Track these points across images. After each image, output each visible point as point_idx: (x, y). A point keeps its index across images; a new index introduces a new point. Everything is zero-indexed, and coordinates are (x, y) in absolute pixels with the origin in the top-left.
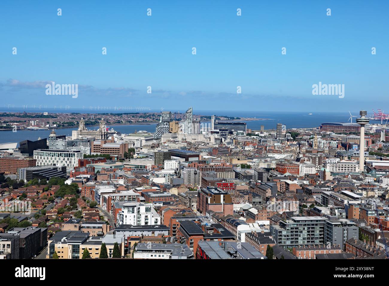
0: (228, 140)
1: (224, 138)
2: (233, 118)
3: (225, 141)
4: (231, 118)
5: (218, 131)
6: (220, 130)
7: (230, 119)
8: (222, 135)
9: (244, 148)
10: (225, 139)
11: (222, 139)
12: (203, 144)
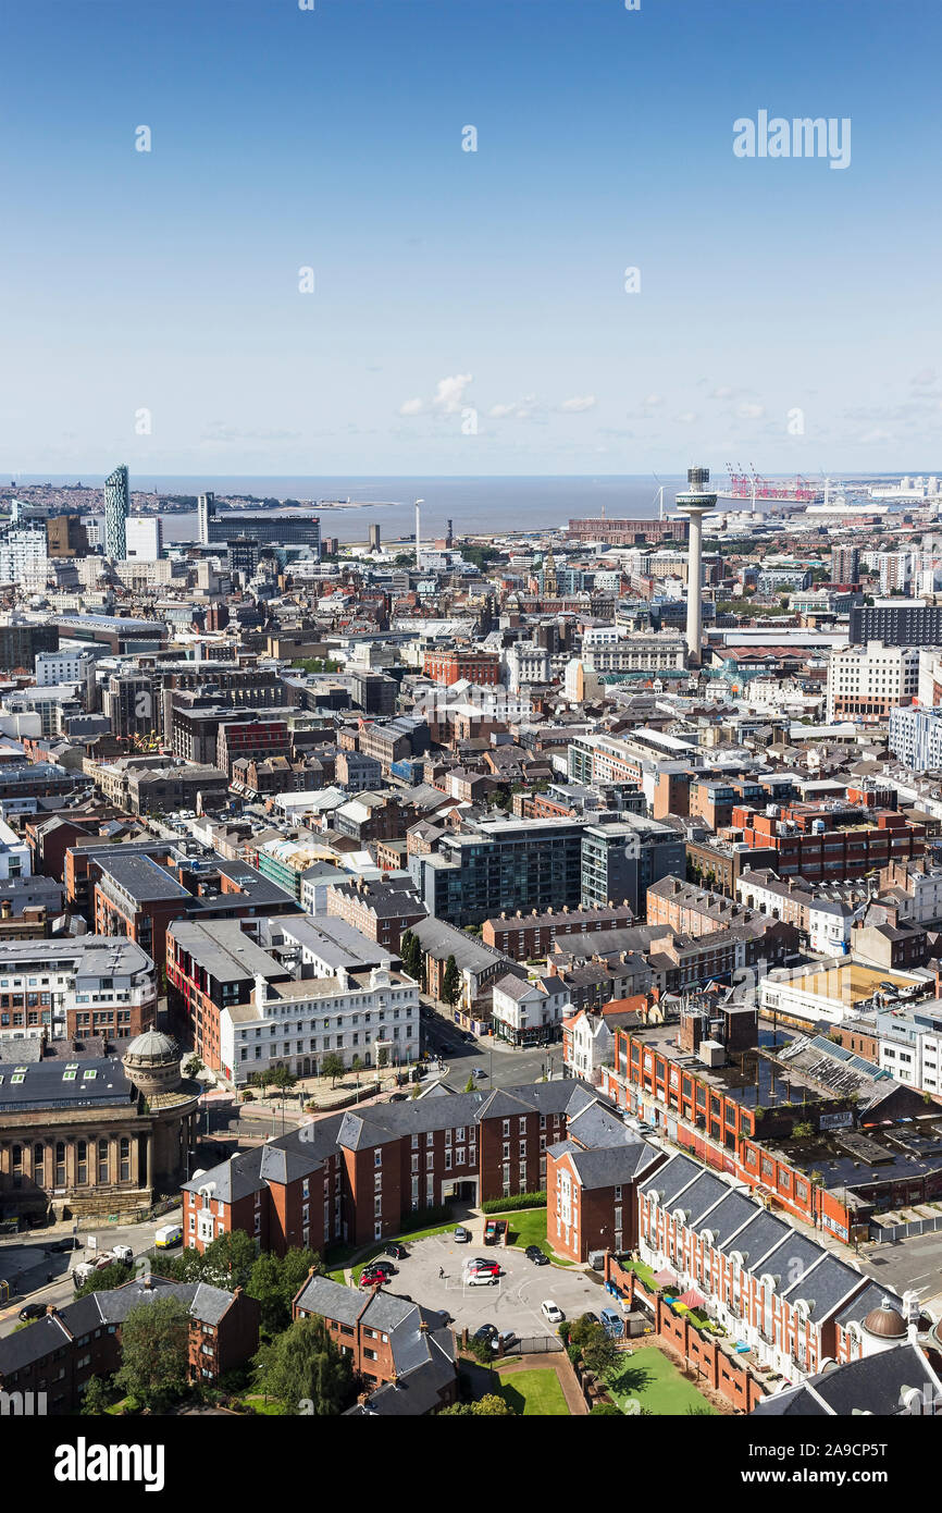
0: (259, 579)
1: (244, 570)
2: (273, 504)
3: (248, 581)
4: (266, 502)
5: (223, 546)
6: (230, 544)
7: (261, 504)
8: (237, 563)
9: (316, 605)
10: (250, 574)
11: (236, 576)
12: (173, 594)
